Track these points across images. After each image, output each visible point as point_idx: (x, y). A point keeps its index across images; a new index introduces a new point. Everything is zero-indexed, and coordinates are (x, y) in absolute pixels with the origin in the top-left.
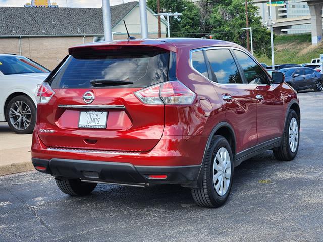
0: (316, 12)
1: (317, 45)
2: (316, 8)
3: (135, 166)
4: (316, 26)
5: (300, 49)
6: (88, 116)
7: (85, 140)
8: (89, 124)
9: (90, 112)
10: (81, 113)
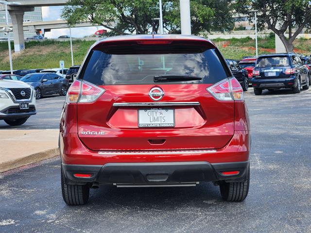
0: (18, 21)
1: (20, 53)
2: (17, 17)
3: (212, 164)
4: (18, 35)
5: (3, 56)
6: (150, 114)
7: (149, 140)
8: (152, 123)
9: (152, 110)
10: (140, 111)
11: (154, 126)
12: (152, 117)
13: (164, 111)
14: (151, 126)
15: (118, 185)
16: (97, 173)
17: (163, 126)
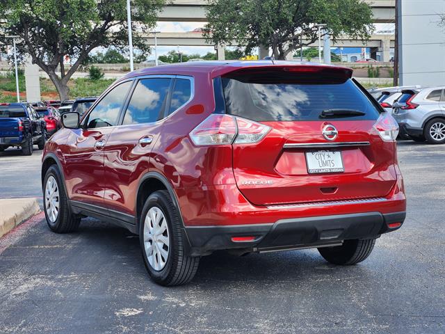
6: (317, 157)
7: (321, 189)
8: (323, 168)
9: (320, 152)
10: (307, 154)
11: (324, 171)
12: (320, 160)
13: (331, 153)
14: (322, 171)
15: (262, 250)
16: (265, 234)
17: (333, 171)
